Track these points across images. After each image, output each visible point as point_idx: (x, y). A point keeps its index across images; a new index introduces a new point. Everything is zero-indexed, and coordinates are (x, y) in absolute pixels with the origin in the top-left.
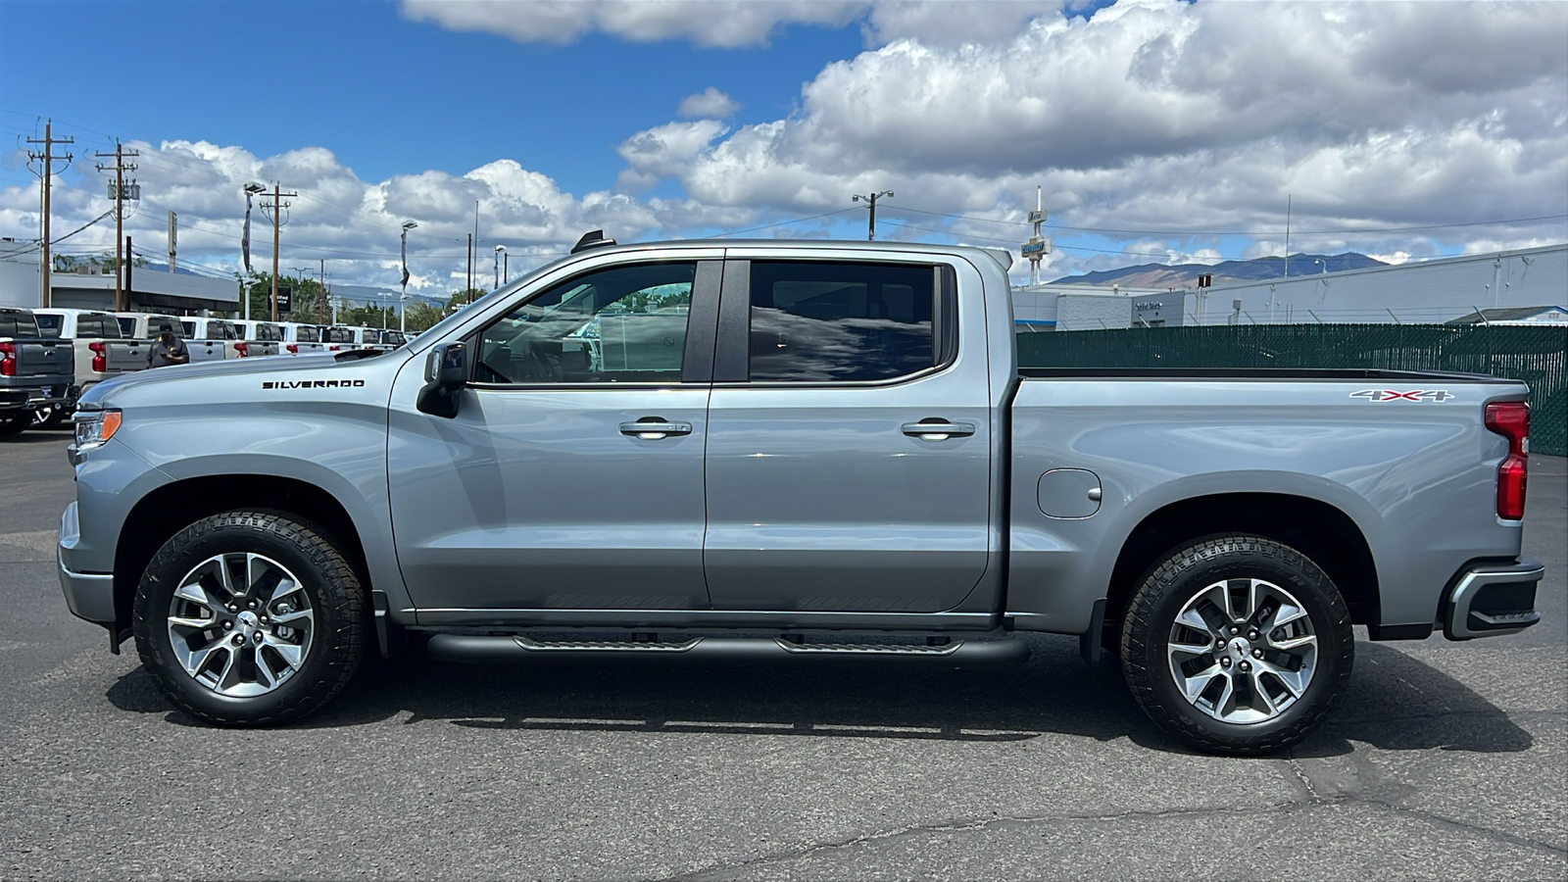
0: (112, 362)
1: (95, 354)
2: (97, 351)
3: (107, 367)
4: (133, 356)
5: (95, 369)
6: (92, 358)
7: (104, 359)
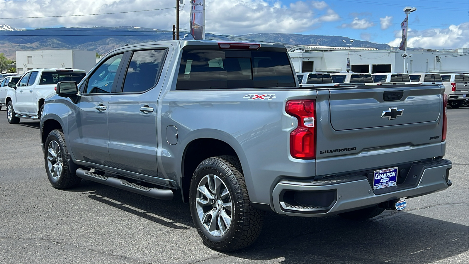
0: (458, 88)
1: (453, 86)
2: (453, 85)
3: (456, 90)
4: (465, 87)
5: (452, 91)
6: (452, 87)
7: (455, 87)
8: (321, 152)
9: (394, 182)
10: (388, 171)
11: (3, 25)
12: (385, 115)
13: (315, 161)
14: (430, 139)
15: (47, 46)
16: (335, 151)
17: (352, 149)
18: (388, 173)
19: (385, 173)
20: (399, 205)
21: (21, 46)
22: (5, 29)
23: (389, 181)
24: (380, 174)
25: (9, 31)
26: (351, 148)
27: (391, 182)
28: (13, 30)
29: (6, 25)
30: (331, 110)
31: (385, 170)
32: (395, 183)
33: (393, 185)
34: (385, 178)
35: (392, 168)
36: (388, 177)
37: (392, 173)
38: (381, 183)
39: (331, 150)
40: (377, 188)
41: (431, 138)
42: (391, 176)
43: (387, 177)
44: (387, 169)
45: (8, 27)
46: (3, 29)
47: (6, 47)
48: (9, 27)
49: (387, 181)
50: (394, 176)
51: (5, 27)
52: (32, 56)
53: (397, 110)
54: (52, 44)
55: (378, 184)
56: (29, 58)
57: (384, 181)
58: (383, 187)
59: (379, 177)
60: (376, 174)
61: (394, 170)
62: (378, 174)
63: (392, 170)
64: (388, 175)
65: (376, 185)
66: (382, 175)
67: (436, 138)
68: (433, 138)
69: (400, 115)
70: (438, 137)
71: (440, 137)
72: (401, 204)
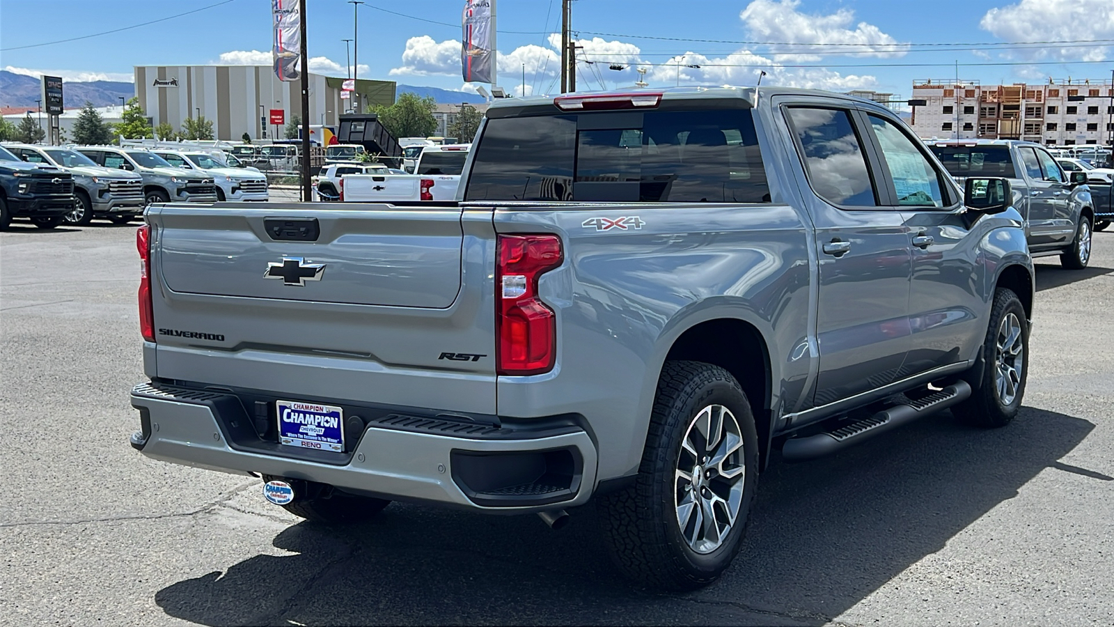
8: (160, 330)
9: (337, 442)
10: (312, 410)
12: (271, 273)
14: (441, 358)
16: (184, 334)
17: (216, 337)
18: (319, 417)
19: (310, 413)
20: (272, 489)
23: (323, 435)
24: (294, 411)
26: (214, 336)
27: (329, 439)
31: (304, 404)
32: (341, 447)
33: (330, 449)
34: (312, 426)
35: (324, 407)
36: (319, 425)
37: (327, 418)
38: (302, 434)
39: (177, 330)
40: (290, 442)
41: (443, 356)
42: (327, 425)
43: (316, 424)
44: (310, 405)
49: (318, 435)
50: (335, 427)
55: (293, 435)
57: (310, 433)
58: (304, 446)
59: (294, 419)
60: (283, 408)
61: (333, 412)
62: (290, 411)
63: (325, 412)
64: (319, 421)
65: (287, 436)
66: (301, 415)
67: (465, 357)
68: (455, 357)
69: (313, 276)
70: (472, 357)
71: (481, 357)
72: (278, 490)
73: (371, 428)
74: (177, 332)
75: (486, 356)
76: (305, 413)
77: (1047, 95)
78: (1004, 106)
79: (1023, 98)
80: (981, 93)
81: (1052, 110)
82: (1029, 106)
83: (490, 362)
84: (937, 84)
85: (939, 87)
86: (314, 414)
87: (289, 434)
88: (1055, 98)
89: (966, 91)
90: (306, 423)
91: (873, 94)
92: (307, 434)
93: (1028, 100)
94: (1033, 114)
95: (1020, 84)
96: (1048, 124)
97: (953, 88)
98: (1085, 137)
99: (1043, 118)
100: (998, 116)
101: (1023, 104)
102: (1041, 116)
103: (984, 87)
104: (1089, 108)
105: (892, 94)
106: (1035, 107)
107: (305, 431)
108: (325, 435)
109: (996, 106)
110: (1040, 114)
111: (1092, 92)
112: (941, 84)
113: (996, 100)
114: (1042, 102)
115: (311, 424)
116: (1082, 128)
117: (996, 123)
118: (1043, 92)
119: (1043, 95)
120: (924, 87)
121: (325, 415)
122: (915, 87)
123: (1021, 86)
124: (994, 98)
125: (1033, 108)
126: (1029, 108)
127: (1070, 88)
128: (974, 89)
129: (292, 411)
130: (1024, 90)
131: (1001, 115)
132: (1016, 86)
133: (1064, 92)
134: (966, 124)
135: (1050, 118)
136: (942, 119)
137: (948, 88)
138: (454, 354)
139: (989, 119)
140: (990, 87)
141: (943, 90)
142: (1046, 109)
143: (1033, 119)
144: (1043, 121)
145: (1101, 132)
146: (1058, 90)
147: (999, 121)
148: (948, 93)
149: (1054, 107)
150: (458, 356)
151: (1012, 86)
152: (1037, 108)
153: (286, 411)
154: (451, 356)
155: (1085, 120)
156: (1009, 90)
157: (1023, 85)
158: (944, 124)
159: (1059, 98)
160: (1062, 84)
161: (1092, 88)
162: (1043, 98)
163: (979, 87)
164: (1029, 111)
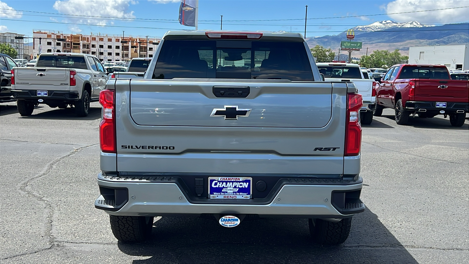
8: (122, 146)
9: (247, 194)
11: (413, 22)
12: (216, 114)
13: (116, 156)
15: (454, 41)
16: (143, 147)
17: (168, 148)
18: (236, 183)
19: (230, 182)
20: (224, 220)
21: (428, 42)
22: (414, 25)
24: (220, 182)
25: (418, 27)
26: (166, 147)
27: (241, 194)
28: (421, 26)
29: (416, 21)
30: (131, 103)
31: (228, 178)
32: (249, 196)
33: (243, 198)
34: (230, 188)
35: (241, 178)
36: (235, 187)
37: (242, 183)
38: (224, 192)
39: (136, 145)
40: (216, 197)
42: (240, 187)
43: (233, 187)
44: (231, 178)
45: (417, 23)
46: (412, 26)
47: (413, 43)
48: (419, 24)
49: (234, 192)
50: (246, 187)
51: (414, 24)
52: (424, 52)
53: (237, 109)
54: (460, 39)
55: (218, 193)
56: (421, 54)
57: (228, 192)
58: (225, 198)
59: (219, 186)
60: (212, 181)
61: (246, 180)
62: (217, 182)
63: (241, 180)
64: (236, 185)
65: (214, 194)
66: (224, 183)
67: (329, 149)
68: (323, 149)
69: (245, 115)
70: (332, 149)
71: (337, 149)
72: (229, 220)
73: (285, 185)
74: (136, 147)
75: (339, 148)
76: (226, 182)
77: (91, 39)
78: (73, 43)
79: (81, 40)
80: (63, 37)
81: (93, 46)
82: (84, 44)
83: (342, 150)
84: (44, 32)
85: (45, 33)
86: (233, 182)
87: (215, 193)
88: (94, 41)
89: (57, 36)
90: (227, 187)
91: (16, 34)
92: (227, 192)
93: (83, 41)
94: (86, 47)
95: (79, 34)
96: (92, 52)
97: (51, 34)
98: (107, 58)
99: (90, 49)
100: (71, 47)
101: (81, 43)
102: (89, 48)
103: (64, 34)
104: (108, 46)
105: (25, 35)
106: (86, 44)
107: (225, 191)
108: (239, 192)
109: (70, 43)
110: (88, 47)
111: (109, 40)
112: (46, 32)
113: (70, 41)
114: (89, 42)
115: (230, 187)
116: (106, 54)
117: (70, 50)
118: (89, 38)
119: (89, 39)
120: (38, 33)
121: (240, 182)
122: (34, 33)
123: (80, 35)
124: (69, 39)
125: (86, 45)
126: (84, 45)
127: (100, 37)
128: (60, 35)
129: (219, 181)
130: (81, 37)
131: (72, 47)
132: (78, 35)
133: (98, 39)
134: (57, 50)
135: (93, 50)
136: (47, 47)
137: (49, 34)
138: (323, 148)
139: (68, 49)
140: (67, 35)
141: (46, 35)
142: (91, 46)
143: (86, 50)
144: (90, 51)
145: (113, 56)
146: (95, 38)
147: (72, 50)
148: (49, 36)
149: (94, 45)
150: (324, 149)
151: (76, 35)
152: (87, 45)
153: (214, 182)
154: (321, 149)
155: (107, 51)
156: (75, 36)
157: (81, 35)
158: (48, 49)
159: (96, 41)
160: (97, 35)
161: (109, 38)
162: (89, 41)
163: (62, 34)
164: (84, 46)
